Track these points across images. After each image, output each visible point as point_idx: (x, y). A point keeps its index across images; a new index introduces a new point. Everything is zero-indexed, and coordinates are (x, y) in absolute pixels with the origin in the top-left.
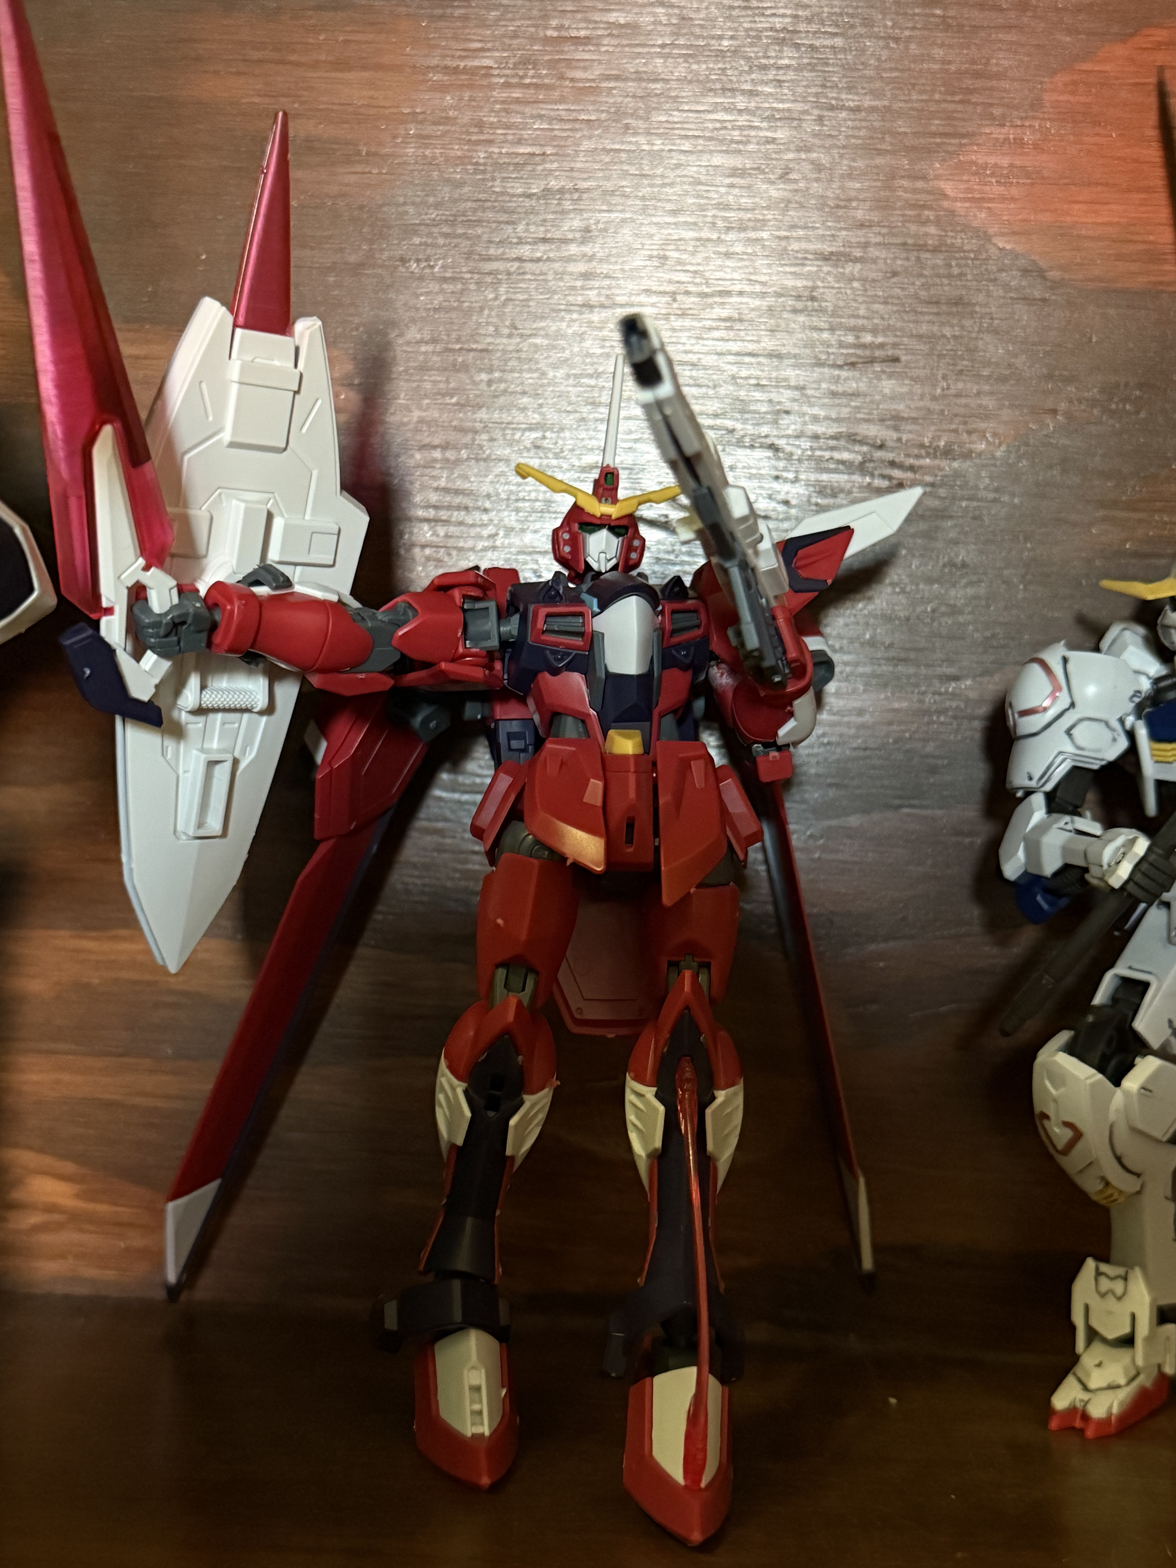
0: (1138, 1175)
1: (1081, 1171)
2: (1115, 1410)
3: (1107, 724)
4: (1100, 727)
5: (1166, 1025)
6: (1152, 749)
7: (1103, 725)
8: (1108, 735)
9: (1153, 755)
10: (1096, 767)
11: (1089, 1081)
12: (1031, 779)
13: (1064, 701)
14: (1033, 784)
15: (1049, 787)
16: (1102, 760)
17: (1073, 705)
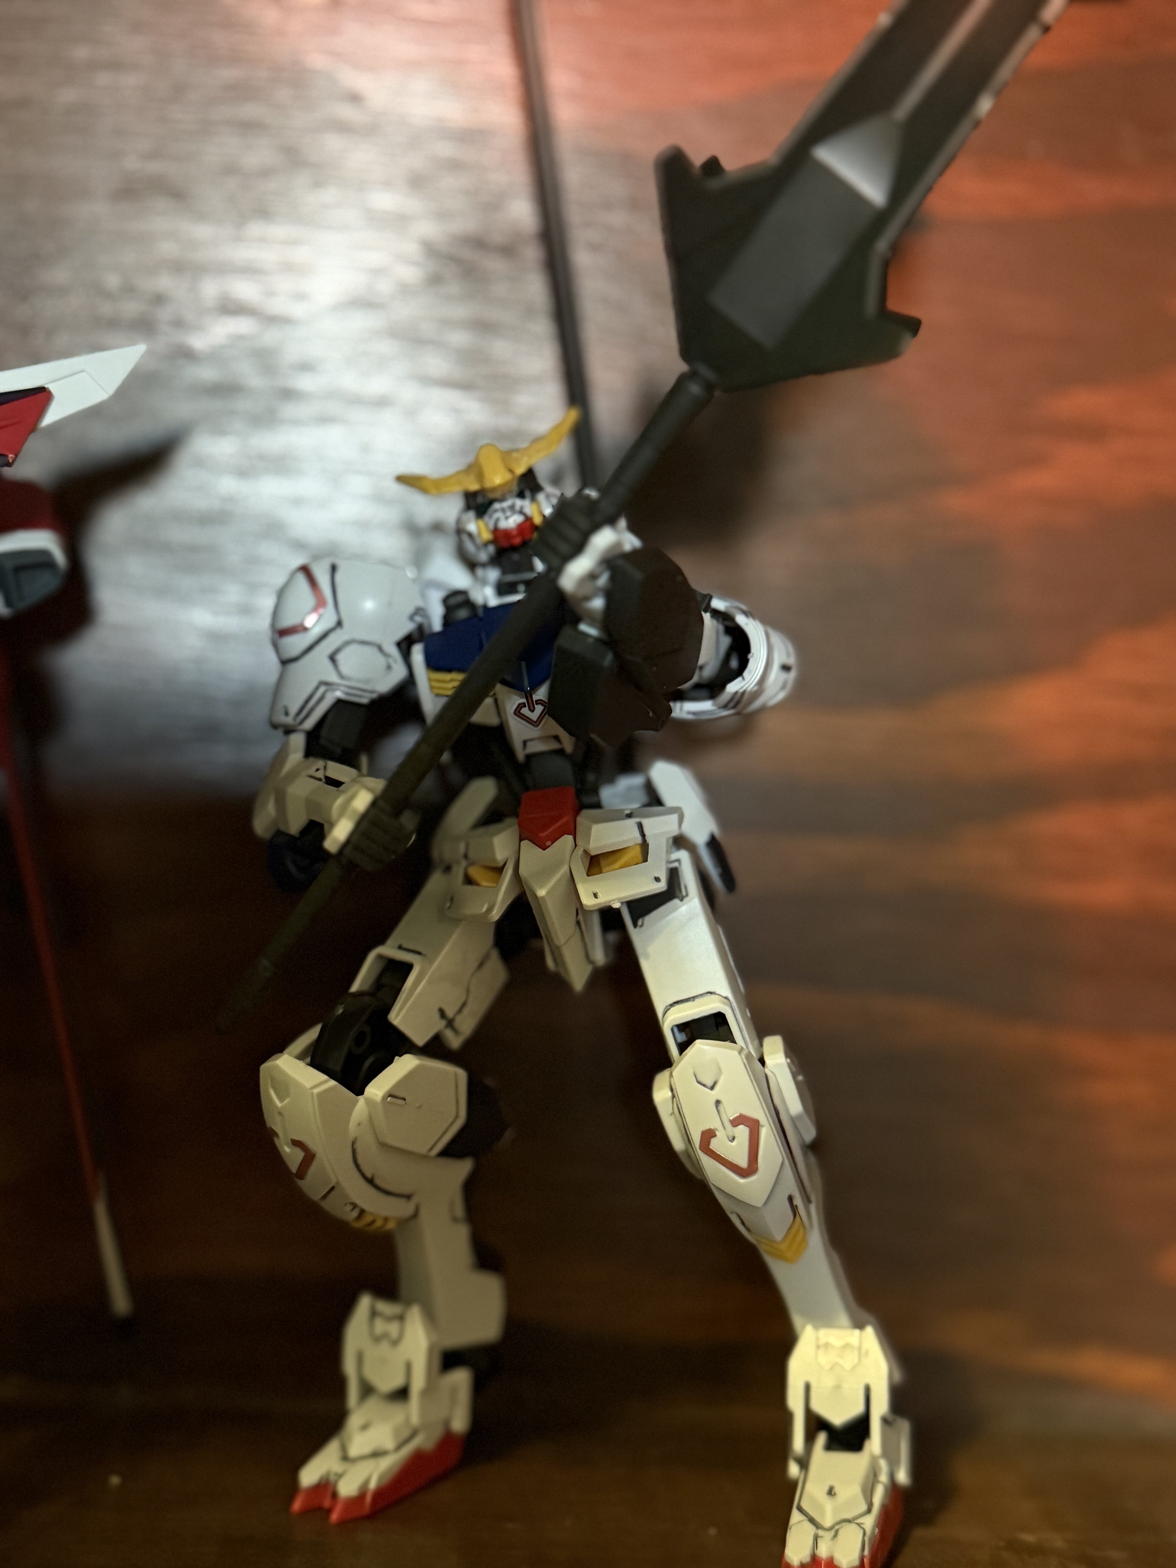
0: (408, 1197)
1: (324, 1197)
2: (373, 1485)
3: (380, 649)
4: (372, 652)
5: (436, 1016)
6: (430, 680)
7: (375, 650)
8: (381, 661)
9: (432, 688)
10: (365, 701)
11: (316, 1091)
12: (287, 714)
13: (329, 619)
14: (289, 720)
15: (309, 724)
16: (372, 692)
17: (339, 624)
